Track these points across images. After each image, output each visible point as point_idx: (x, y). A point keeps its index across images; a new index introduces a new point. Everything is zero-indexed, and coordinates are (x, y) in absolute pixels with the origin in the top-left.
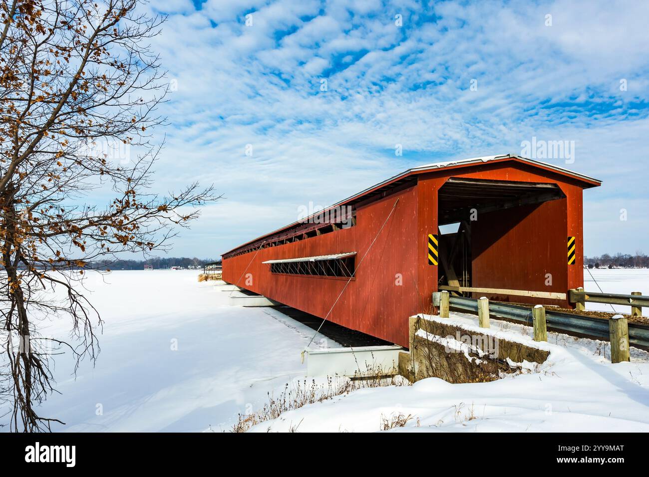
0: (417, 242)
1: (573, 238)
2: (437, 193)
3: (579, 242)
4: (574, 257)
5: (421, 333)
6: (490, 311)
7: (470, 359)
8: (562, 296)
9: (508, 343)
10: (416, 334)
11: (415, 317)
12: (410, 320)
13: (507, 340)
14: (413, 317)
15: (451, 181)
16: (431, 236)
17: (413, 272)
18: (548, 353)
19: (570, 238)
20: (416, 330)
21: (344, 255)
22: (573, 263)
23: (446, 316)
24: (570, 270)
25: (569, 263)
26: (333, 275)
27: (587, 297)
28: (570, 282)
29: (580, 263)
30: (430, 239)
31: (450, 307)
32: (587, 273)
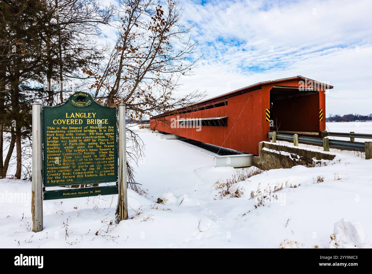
0: (262, 112)
1: (322, 110)
2: (269, 92)
3: (324, 112)
4: (322, 118)
5: (265, 149)
6: (299, 140)
7: (293, 159)
8: (317, 134)
9: (313, 152)
10: (263, 149)
11: (262, 142)
12: (259, 144)
13: (312, 151)
14: (261, 142)
15: (274, 87)
16: (267, 109)
17: (260, 124)
18: (335, 156)
19: (320, 110)
20: (262, 148)
21: (223, 117)
22: (322, 120)
23: (275, 142)
24: (321, 123)
25: (320, 120)
26: (215, 126)
27: (329, 134)
28: (321, 128)
29: (325, 120)
30: (267, 111)
31: (276, 138)
32: (328, 124)
